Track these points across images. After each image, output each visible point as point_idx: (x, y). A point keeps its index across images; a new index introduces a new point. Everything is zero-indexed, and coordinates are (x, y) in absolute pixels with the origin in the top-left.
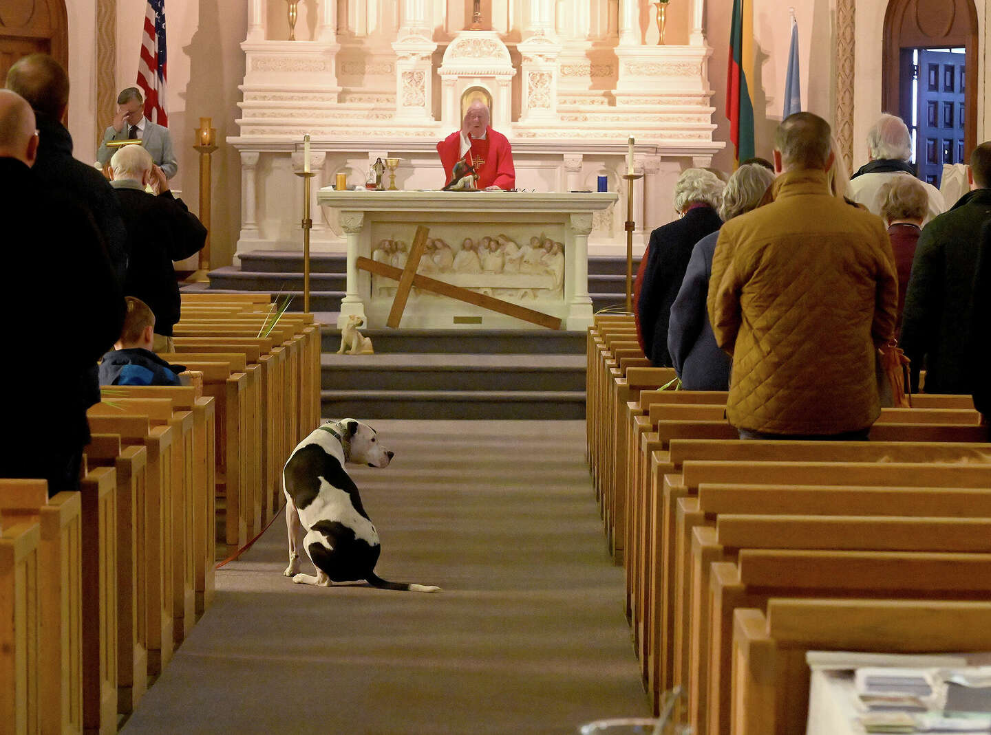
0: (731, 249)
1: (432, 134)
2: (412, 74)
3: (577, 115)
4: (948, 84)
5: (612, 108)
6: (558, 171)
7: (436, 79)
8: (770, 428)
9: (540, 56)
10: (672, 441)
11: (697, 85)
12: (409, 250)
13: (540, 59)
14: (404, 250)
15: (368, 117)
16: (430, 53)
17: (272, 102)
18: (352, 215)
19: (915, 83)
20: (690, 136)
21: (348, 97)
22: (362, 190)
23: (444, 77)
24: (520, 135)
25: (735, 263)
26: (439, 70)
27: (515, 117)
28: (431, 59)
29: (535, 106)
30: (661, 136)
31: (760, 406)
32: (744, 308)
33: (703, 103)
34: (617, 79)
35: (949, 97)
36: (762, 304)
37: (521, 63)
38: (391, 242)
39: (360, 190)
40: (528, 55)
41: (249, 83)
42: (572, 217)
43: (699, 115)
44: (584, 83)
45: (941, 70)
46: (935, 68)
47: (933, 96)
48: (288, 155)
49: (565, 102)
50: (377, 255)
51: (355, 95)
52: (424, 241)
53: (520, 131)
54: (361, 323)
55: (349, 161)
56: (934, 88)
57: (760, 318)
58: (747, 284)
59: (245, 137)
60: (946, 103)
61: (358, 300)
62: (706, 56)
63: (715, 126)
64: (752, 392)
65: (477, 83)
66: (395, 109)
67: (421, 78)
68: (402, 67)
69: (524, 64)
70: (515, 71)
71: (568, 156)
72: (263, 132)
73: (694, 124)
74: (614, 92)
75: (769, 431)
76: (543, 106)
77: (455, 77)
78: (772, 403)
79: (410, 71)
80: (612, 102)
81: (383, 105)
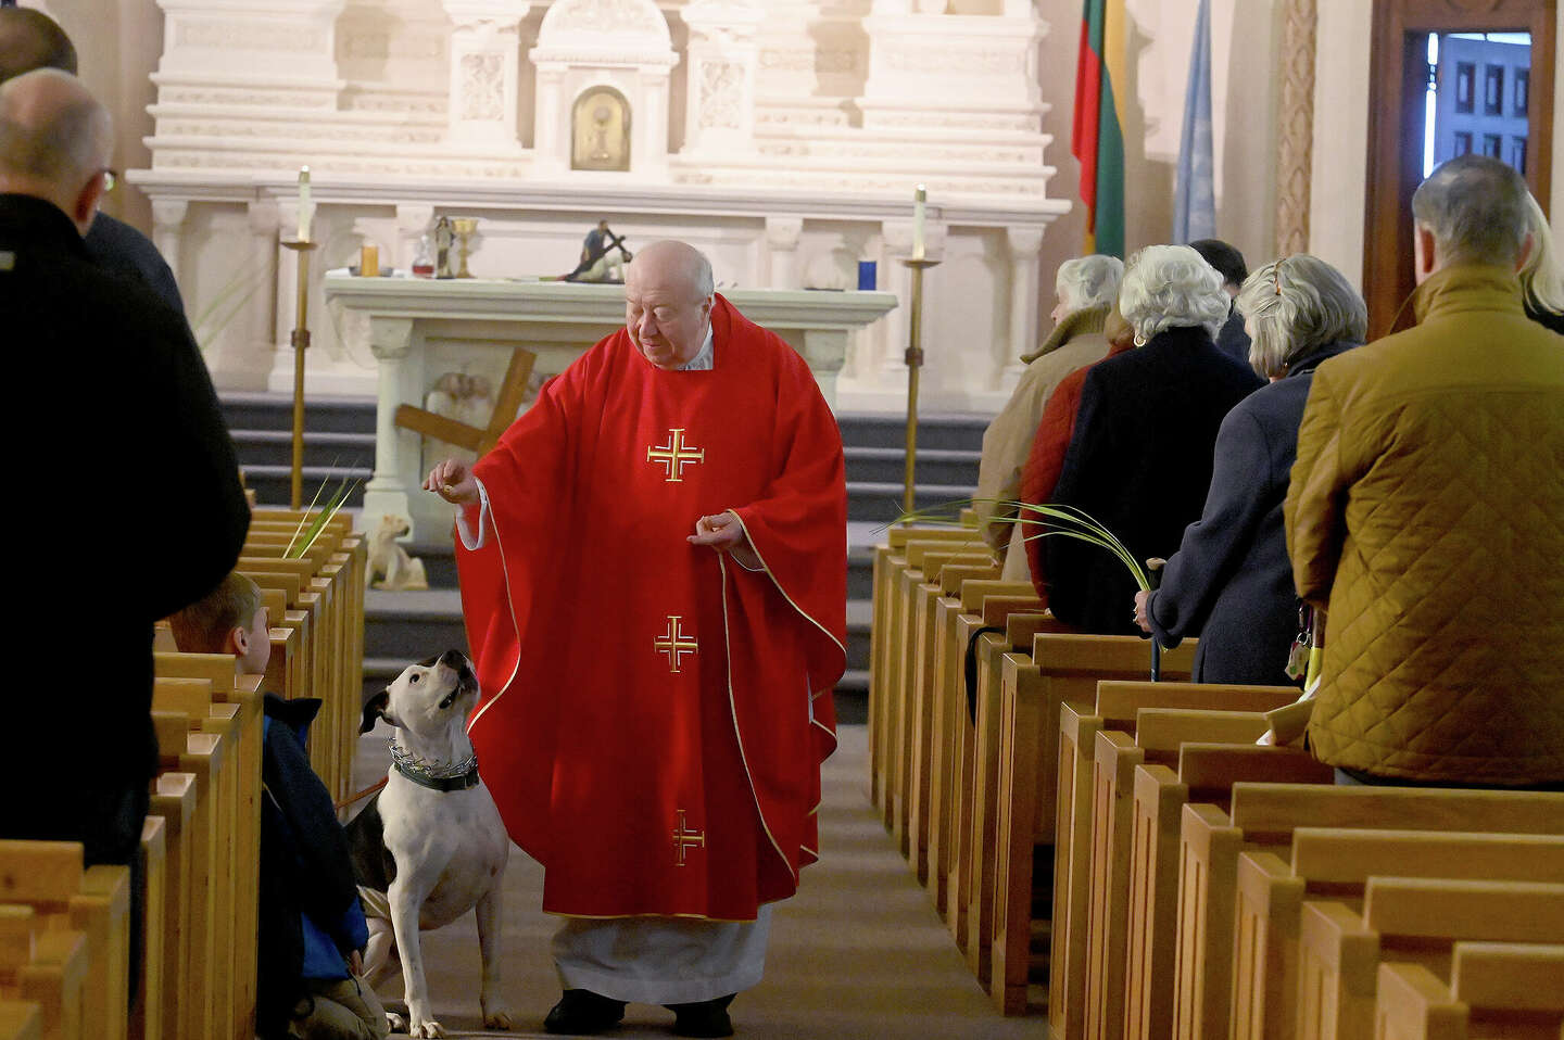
0: (1335, 410)
1: (516, 173)
2: (480, 59)
3: (792, 143)
4: (1492, 100)
5: (855, 132)
6: (754, 249)
7: (527, 69)
8: (1393, 766)
9: (725, 30)
10: (1238, 786)
11: (1019, 92)
12: (496, 392)
13: (723, 37)
14: (485, 393)
15: (394, 138)
16: (515, 21)
17: (215, 108)
18: (390, 324)
19: (1431, 97)
20: (1006, 188)
21: (356, 100)
22: (405, 277)
23: (541, 67)
24: (682, 179)
25: (1341, 438)
26: (533, 54)
27: (674, 145)
28: (517, 31)
29: (711, 125)
30: (951, 187)
31: (1377, 723)
32: (1352, 530)
33: (1028, 126)
34: (865, 76)
35: (1492, 124)
36: (1391, 522)
37: (686, 44)
38: (461, 378)
39: (401, 276)
40: (702, 29)
41: (169, 69)
42: (809, 338)
43: (1021, 150)
44: (804, 83)
45: (1480, 76)
46: (1468, 70)
47: (1464, 122)
48: (242, 207)
49: (766, 119)
50: (435, 403)
51: (370, 97)
52: (525, 378)
53: (682, 171)
54: (406, 532)
55: (359, 221)
56: (1467, 106)
57: (1385, 549)
58: (1361, 481)
59: (161, 171)
60: (1487, 136)
61: (400, 486)
62: (1035, 38)
63: (1052, 170)
64: (1362, 695)
65: (604, 79)
66: (445, 125)
67: (496, 68)
68: (462, 45)
69: (693, 46)
70: (675, 58)
71: (773, 220)
72: (195, 163)
73: (1013, 165)
74: (859, 101)
75: (1391, 771)
76: (728, 125)
77: (562, 67)
78: (1402, 719)
79: (477, 53)
80: (856, 122)
81: (424, 116)
